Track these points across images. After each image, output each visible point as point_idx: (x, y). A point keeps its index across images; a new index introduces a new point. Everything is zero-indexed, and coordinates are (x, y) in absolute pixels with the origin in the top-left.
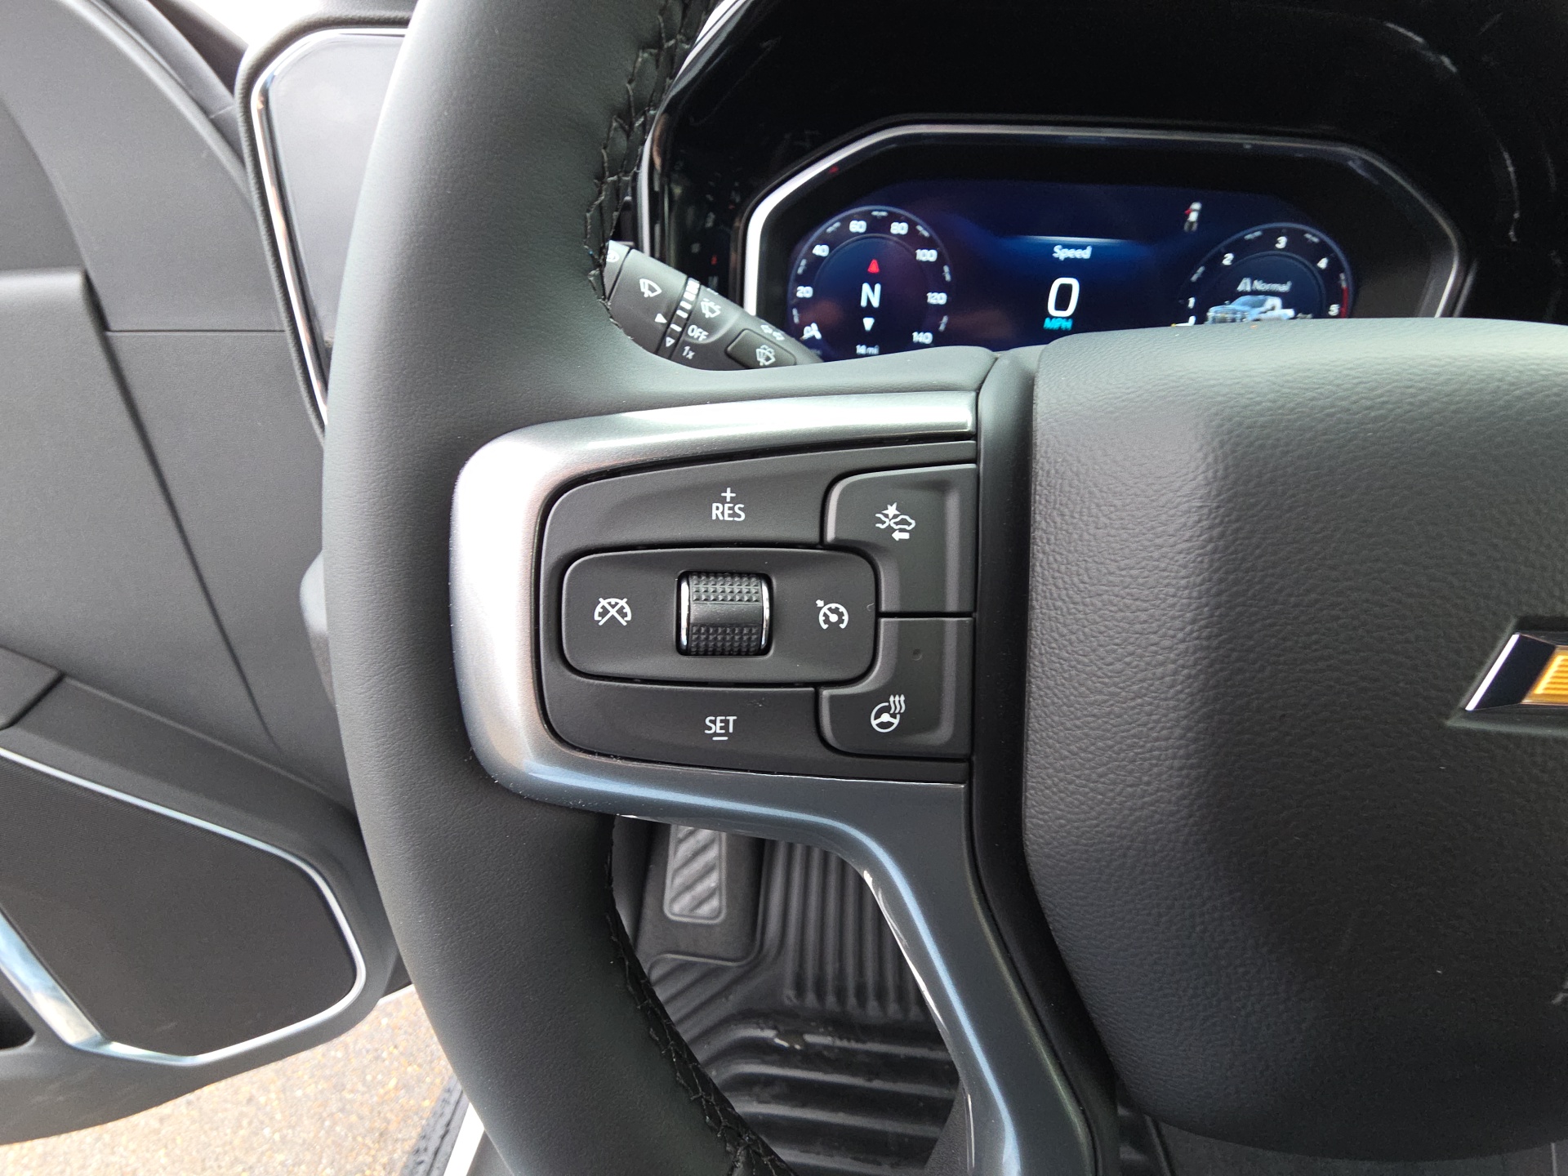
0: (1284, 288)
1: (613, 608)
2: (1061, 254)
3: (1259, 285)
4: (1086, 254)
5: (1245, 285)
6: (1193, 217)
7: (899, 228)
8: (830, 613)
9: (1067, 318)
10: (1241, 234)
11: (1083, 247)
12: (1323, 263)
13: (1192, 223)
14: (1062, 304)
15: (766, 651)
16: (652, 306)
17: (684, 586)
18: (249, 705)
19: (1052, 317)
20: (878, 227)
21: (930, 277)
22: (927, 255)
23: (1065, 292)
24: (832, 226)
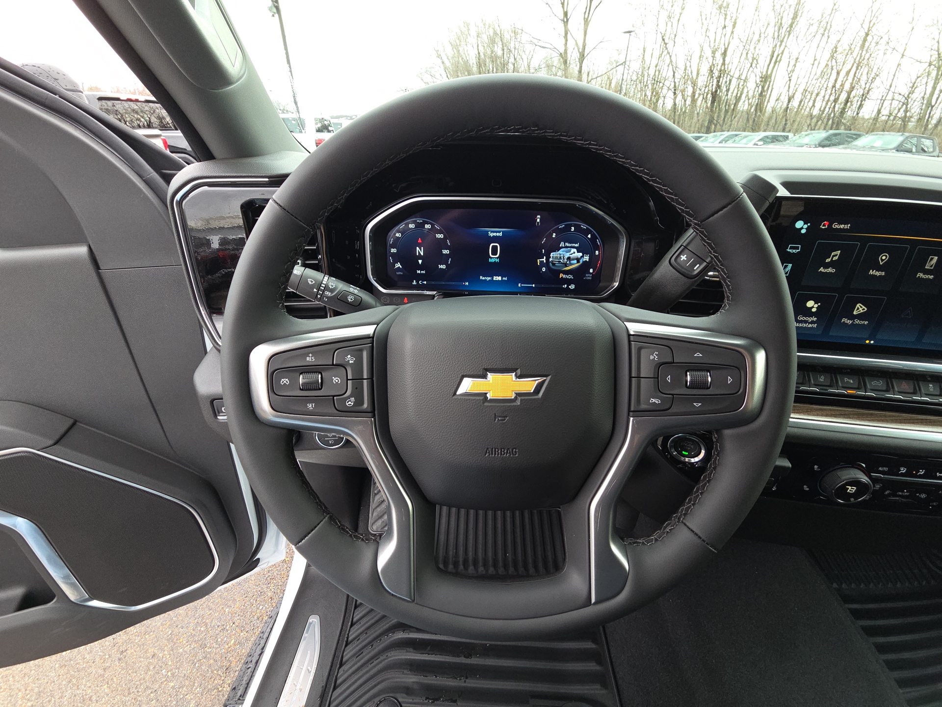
0: (577, 245)
1: (285, 381)
2: (492, 235)
3: (567, 244)
4: (501, 234)
5: (562, 244)
6: (538, 220)
7: (427, 226)
8: (336, 380)
9: (497, 258)
10: (558, 226)
11: (499, 232)
12: (589, 236)
13: (538, 223)
14: (494, 253)
15: (321, 389)
16: (312, 287)
17: (301, 375)
18: (162, 432)
19: (491, 258)
20: (420, 226)
21: (441, 244)
22: (441, 236)
23: (495, 248)
24: (402, 226)
